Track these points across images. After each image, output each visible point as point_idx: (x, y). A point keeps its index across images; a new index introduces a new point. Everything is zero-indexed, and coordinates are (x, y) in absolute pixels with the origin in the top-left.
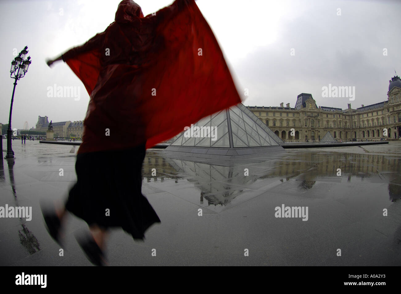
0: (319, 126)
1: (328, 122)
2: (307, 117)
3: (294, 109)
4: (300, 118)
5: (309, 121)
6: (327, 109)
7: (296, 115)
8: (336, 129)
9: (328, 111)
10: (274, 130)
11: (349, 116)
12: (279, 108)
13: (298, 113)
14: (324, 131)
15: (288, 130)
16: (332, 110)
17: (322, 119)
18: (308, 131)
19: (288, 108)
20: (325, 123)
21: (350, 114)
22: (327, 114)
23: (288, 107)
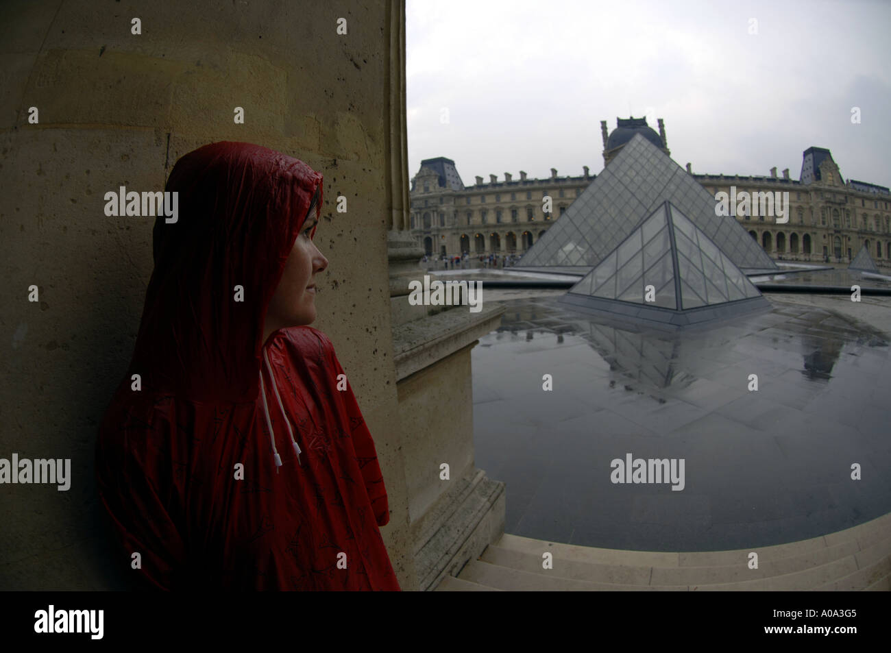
0: (849, 226)
1: (865, 216)
3: (798, 182)
4: (811, 204)
5: (829, 213)
6: (861, 188)
7: (803, 196)
8: (879, 235)
10: (761, 230)
12: (769, 180)
13: (806, 192)
14: (859, 237)
15: (789, 232)
17: (854, 209)
18: (829, 235)
19: (786, 180)
20: (860, 219)
22: (863, 198)
23: (786, 178)
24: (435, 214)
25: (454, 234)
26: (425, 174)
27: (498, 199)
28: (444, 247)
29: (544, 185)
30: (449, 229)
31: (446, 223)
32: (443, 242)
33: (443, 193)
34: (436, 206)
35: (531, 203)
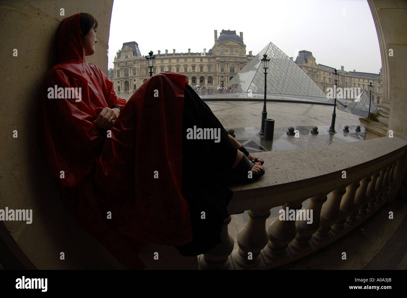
0: (318, 81)
1: (324, 78)
2: (309, 71)
6: (324, 67)
8: (330, 85)
9: (324, 68)
11: (341, 76)
14: (321, 85)
16: (328, 68)
17: (320, 75)
19: (291, 61)
20: (322, 79)
21: (343, 75)
22: (324, 71)
24: (131, 69)
25: (141, 79)
26: (126, 50)
27: (162, 62)
28: (135, 86)
29: (186, 56)
30: (138, 76)
31: (136, 74)
32: (135, 83)
33: (136, 59)
34: (132, 65)
35: (179, 64)
